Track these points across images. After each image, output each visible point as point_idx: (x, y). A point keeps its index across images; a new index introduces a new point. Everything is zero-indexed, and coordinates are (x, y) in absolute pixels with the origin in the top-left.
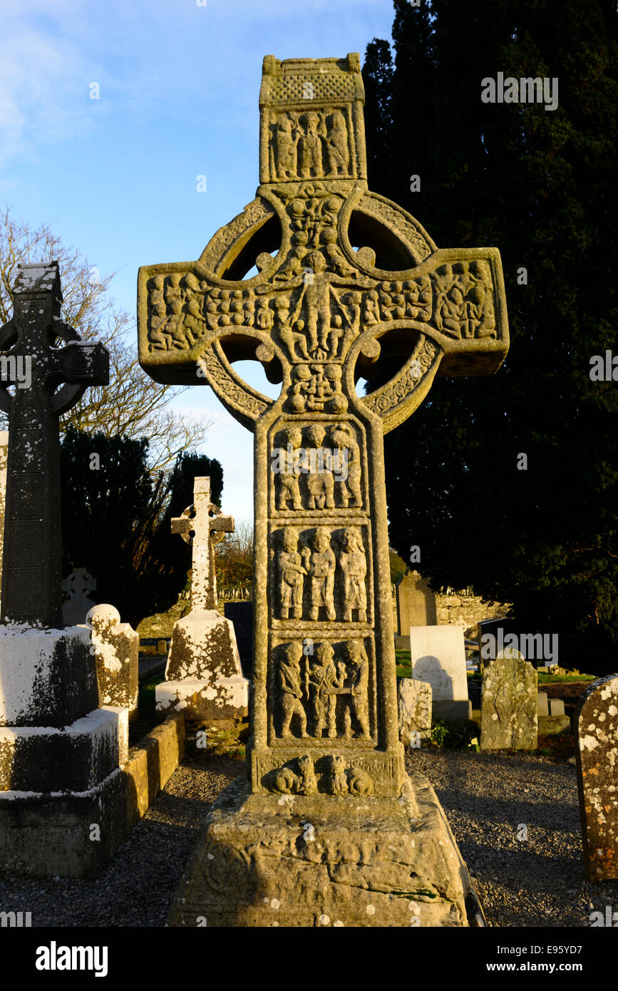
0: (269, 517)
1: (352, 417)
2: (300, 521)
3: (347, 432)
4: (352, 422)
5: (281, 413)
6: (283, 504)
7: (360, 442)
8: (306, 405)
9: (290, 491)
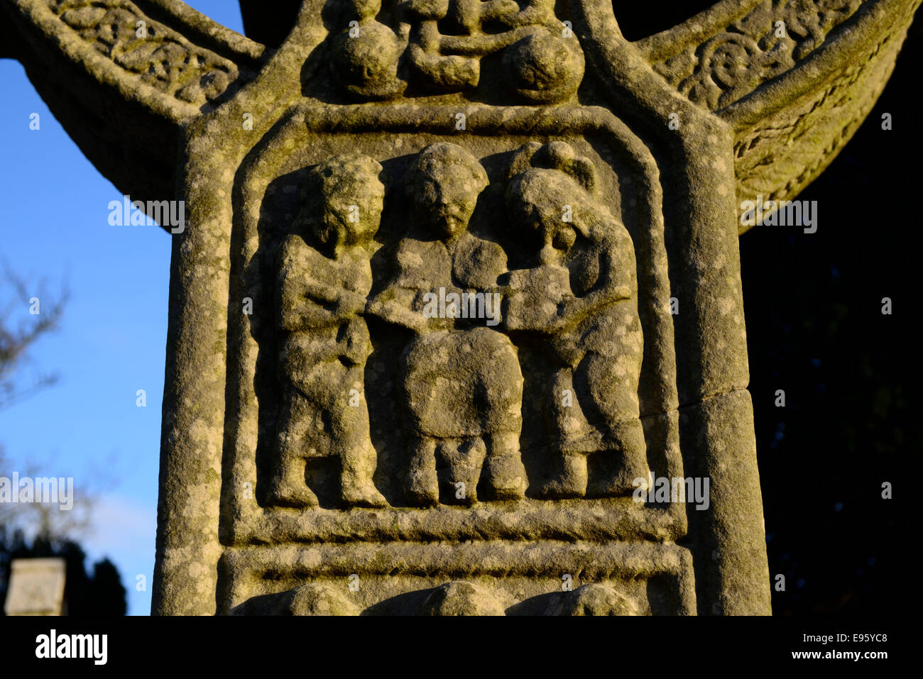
0: (227, 537)
1: (600, 114)
2: (368, 552)
3: (581, 173)
4: (599, 137)
5: (295, 99)
6: (295, 479)
7: (636, 218)
8: (406, 64)
9: (329, 418)
